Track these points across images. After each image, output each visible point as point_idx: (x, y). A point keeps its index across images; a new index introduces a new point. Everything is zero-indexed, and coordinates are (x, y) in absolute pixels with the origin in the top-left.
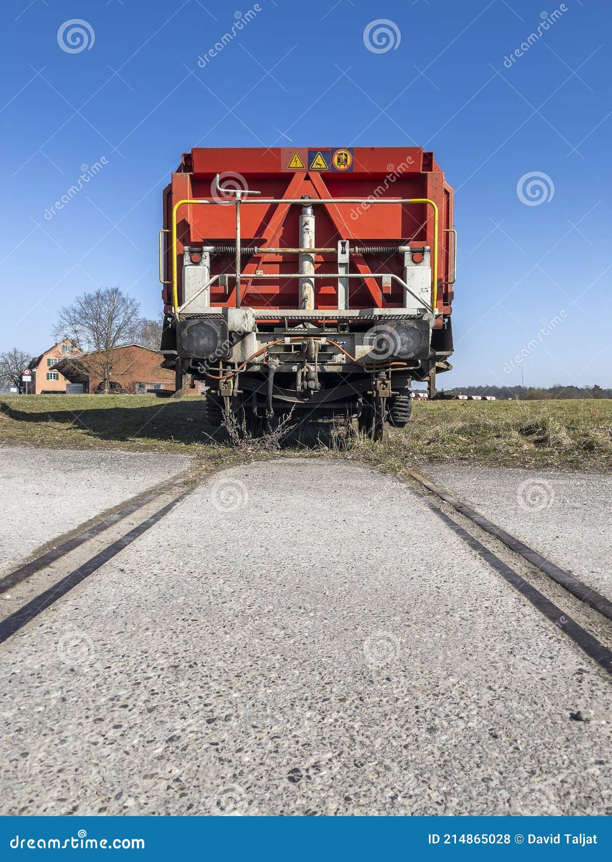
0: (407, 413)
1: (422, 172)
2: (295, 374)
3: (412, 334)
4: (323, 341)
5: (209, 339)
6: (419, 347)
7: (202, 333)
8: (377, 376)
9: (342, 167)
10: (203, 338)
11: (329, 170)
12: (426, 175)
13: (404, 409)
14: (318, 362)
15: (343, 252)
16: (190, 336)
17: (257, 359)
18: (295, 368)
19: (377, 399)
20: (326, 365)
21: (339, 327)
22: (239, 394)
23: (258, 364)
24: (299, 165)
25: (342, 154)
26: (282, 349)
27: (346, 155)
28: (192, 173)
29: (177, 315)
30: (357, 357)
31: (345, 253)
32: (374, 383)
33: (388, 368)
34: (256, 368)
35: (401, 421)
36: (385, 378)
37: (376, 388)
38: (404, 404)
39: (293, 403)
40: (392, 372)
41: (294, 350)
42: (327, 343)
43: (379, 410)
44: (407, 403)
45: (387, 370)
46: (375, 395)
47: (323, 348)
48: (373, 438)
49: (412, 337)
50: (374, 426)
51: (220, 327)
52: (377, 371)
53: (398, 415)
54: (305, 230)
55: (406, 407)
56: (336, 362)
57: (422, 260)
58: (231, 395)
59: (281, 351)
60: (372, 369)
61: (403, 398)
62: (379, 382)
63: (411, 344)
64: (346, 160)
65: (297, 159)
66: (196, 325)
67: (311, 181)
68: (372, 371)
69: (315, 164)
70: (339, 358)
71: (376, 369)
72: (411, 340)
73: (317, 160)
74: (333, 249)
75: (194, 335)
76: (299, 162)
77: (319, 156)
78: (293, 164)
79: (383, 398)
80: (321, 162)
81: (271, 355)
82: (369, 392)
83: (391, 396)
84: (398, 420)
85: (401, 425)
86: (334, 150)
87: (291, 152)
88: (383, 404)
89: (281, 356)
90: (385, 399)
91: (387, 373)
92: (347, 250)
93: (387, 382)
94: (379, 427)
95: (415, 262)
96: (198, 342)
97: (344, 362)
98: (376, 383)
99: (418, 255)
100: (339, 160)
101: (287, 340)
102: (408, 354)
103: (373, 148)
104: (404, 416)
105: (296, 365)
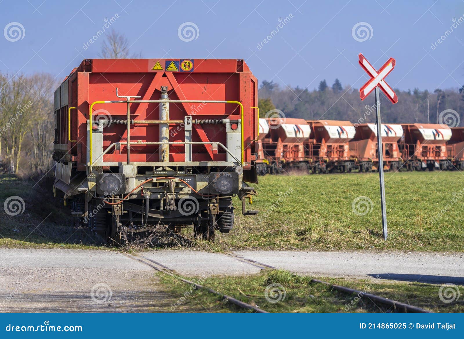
0: (231, 223)
1: (237, 72)
2: (160, 200)
3: (229, 180)
4: (177, 180)
5: (115, 184)
6: (233, 187)
7: (111, 181)
8: (210, 201)
9: (187, 69)
10: (112, 183)
11: (178, 71)
12: (239, 74)
13: (228, 221)
14: (175, 193)
15: (188, 124)
16: (104, 182)
17: (135, 192)
18: (159, 196)
19: (210, 215)
20: (179, 194)
21: (186, 170)
22: (124, 214)
23: (136, 194)
24: (160, 68)
25: (187, 63)
26: (151, 185)
27: (189, 63)
28: (90, 72)
29: (91, 168)
30: (198, 189)
31: (189, 124)
32: (208, 205)
33: (216, 196)
34: (134, 197)
35: (227, 228)
36: (215, 202)
37: (210, 209)
38: (228, 217)
39: (159, 218)
40: (219, 199)
41: (159, 186)
42: (180, 181)
43: (211, 222)
44: (230, 216)
45: (216, 198)
46: (209, 213)
47: (177, 184)
48: (208, 239)
49: (229, 182)
50: (208, 232)
51: (121, 177)
52: (210, 198)
53: (224, 225)
54: (163, 108)
55: (230, 219)
56: (185, 193)
57: (237, 128)
58: (121, 214)
59: (150, 187)
60: (207, 197)
61: (228, 213)
62: (211, 205)
63: (228, 186)
64: (189, 66)
65: (159, 65)
66: (108, 176)
67: (167, 77)
68: (207, 198)
69: (170, 68)
70: (187, 190)
71: (210, 197)
72: (228, 183)
73: (171, 66)
74: (182, 121)
75: (107, 182)
76: (159, 66)
77: (172, 64)
78: (156, 68)
79: (214, 215)
80: (174, 67)
81: (144, 189)
82: (205, 211)
83: (218, 213)
84: (224, 228)
85: (227, 231)
86: (182, 61)
87: (155, 61)
88: (214, 219)
89: (150, 190)
90: (215, 215)
91: (216, 199)
92: (191, 122)
93: (216, 205)
94: (212, 233)
95: (233, 130)
96: (109, 186)
97: (190, 192)
98: (210, 205)
99: (234, 125)
100: (185, 66)
101: (155, 180)
102: (227, 191)
103: (206, 60)
104: (228, 225)
105: (159, 194)
